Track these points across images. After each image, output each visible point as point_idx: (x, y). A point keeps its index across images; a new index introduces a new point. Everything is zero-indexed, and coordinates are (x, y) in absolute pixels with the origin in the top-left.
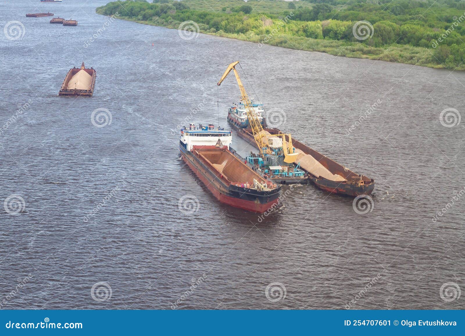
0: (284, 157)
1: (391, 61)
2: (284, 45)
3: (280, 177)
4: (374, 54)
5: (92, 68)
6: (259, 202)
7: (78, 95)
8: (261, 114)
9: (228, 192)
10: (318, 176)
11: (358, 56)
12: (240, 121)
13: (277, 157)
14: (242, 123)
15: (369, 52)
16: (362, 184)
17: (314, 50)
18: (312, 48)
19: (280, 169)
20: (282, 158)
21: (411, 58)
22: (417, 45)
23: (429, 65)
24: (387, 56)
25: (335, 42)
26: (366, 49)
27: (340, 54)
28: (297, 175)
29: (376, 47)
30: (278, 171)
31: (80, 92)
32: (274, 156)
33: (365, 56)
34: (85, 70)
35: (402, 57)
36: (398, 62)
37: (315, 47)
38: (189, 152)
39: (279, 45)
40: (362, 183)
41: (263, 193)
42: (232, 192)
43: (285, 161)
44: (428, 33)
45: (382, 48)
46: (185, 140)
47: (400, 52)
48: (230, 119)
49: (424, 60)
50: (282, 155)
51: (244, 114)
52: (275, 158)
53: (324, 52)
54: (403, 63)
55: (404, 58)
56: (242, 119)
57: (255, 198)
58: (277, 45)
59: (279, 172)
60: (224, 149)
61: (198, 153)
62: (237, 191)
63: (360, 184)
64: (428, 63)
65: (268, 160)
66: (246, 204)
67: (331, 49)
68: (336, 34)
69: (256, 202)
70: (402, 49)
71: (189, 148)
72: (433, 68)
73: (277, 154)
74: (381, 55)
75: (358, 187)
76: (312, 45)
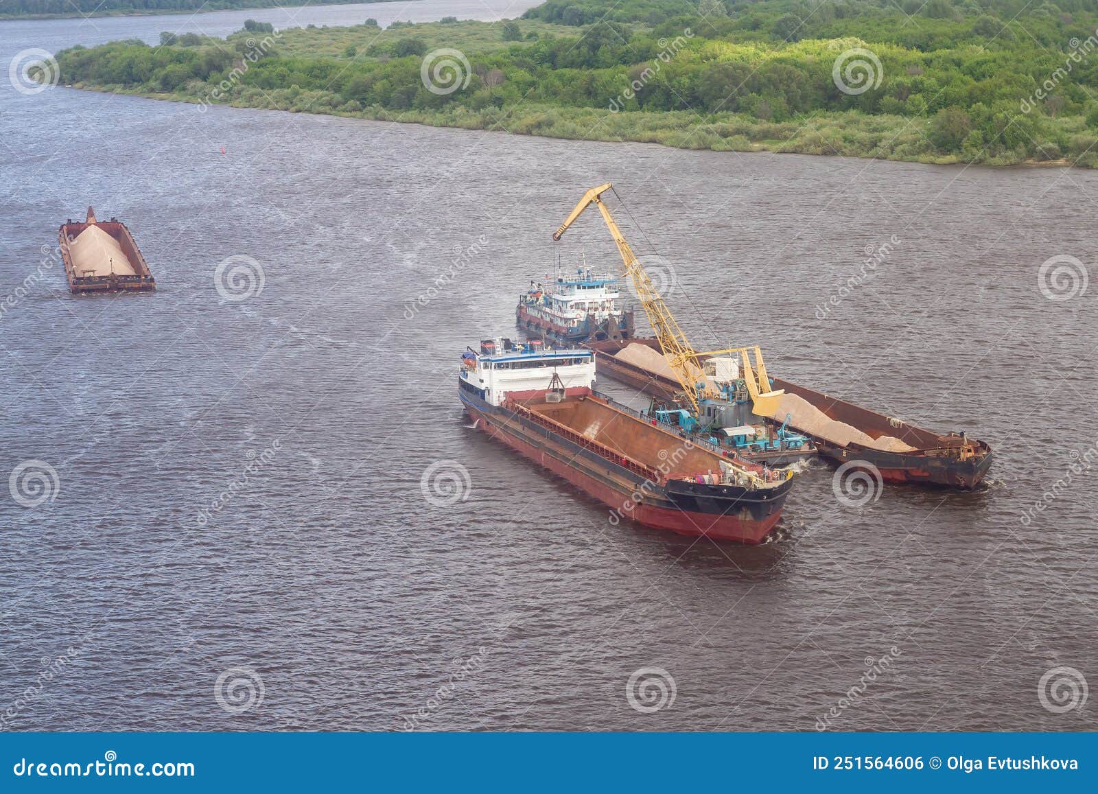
0: (750, 403)
1: (825, 154)
2: (547, 131)
3: (753, 453)
4: (778, 138)
5: (113, 219)
6: (749, 517)
7: (119, 289)
8: (612, 303)
9: (664, 499)
10: (845, 444)
11: (741, 146)
12: (561, 323)
13: (734, 404)
14: (568, 329)
15: (765, 136)
16: (969, 455)
17: (627, 140)
18: (620, 135)
19: (747, 433)
20: (746, 407)
21: (874, 144)
22: (875, 110)
23: (922, 157)
24: (816, 142)
25: (672, 117)
26: (756, 128)
27: (695, 145)
28: (793, 444)
29: (778, 122)
30: (742, 440)
31: (125, 281)
32: (724, 403)
33: (756, 145)
34: (97, 224)
35: (852, 142)
36: (844, 155)
37: (628, 132)
38: (498, 408)
39: (534, 132)
40: (969, 451)
41: (760, 493)
42: (674, 496)
43: (755, 411)
44: (899, 79)
45: (794, 124)
46: (482, 381)
47: (842, 131)
48: (529, 323)
49: (905, 147)
50: (744, 398)
51: (572, 307)
52: (726, 409)
53: (652, 141)
54: (856, 155)
55: (857, 145)
56: (567, 320)
57: (739, 507)
58: (528, 133)
59: (745, 441)
60: (580, 396)
61: (525, 409)
62: (689, 493)
63: (964, 456)
64: (918, 153)
65: (709, 415)
66: (716, 523)
67: (668, 133)
68: (668, 94)
69: (741, 517)
70: (841, 121)
71: (495, 399)
72: (933, 163)
73: (734, 397)
74: (797, 142)
75: (963, 463)
76: (620, 127)
